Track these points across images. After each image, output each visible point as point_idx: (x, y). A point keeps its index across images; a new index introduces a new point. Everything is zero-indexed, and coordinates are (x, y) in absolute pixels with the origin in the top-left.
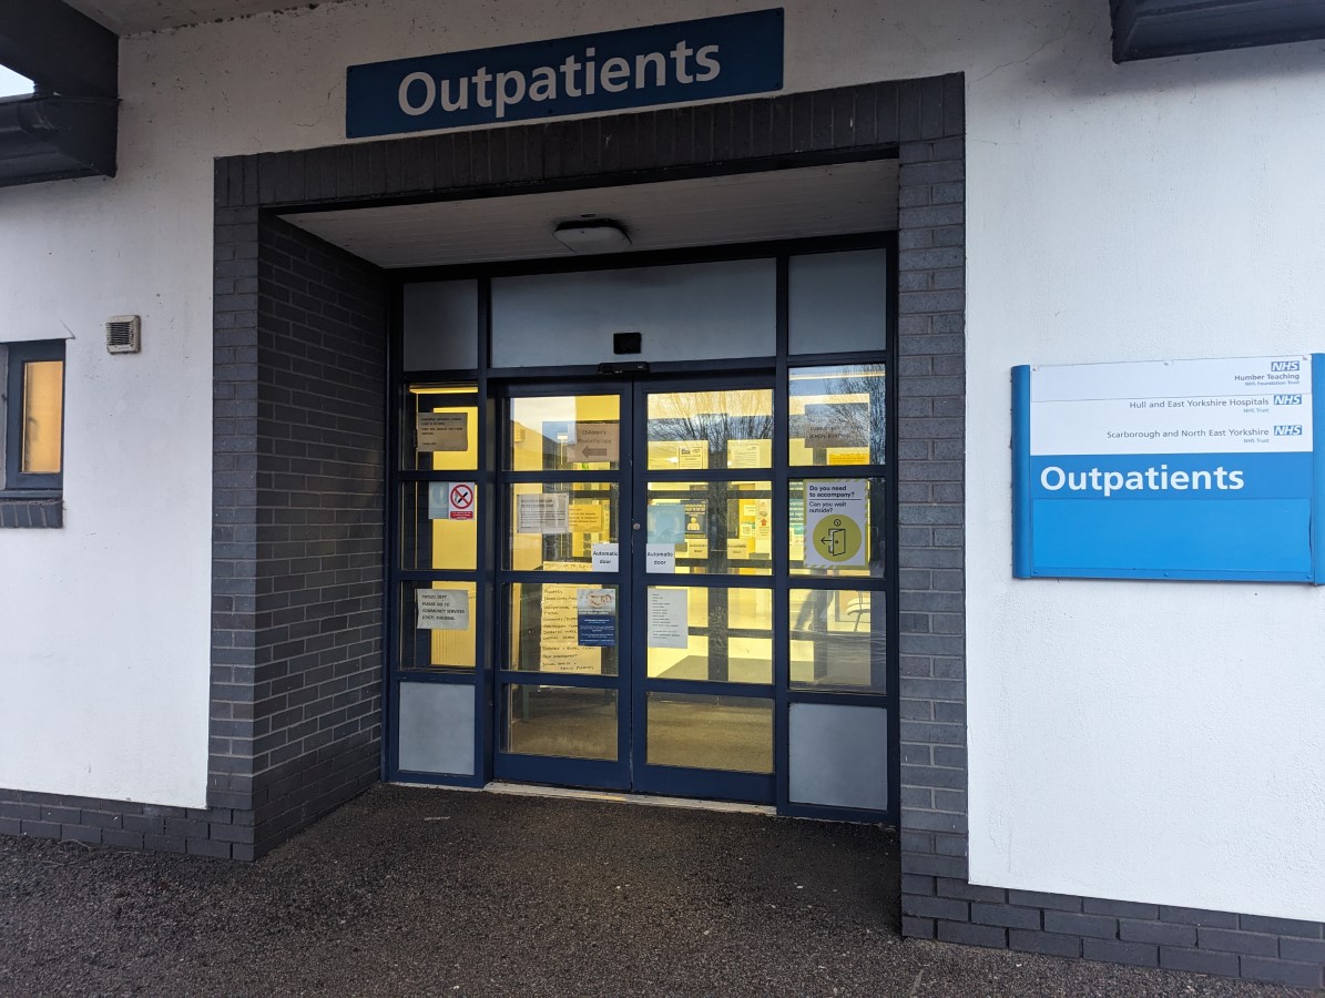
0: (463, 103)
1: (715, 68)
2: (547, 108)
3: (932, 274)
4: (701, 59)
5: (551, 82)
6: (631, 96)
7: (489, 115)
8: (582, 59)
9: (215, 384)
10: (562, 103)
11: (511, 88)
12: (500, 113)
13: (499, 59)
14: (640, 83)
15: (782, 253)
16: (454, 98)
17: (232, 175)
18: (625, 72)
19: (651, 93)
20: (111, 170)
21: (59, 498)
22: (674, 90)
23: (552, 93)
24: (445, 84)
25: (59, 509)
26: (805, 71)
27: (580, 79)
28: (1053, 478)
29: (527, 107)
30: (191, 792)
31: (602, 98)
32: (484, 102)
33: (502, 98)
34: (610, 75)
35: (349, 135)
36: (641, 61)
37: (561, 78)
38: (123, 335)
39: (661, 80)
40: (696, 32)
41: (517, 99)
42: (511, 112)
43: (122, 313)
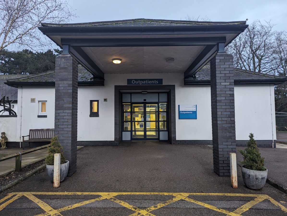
0: (138, 83)
1: (158, 82)
2: (145, 84)
3: (173, 98)
4: (157, 82)
5: (145, 82)
6: (151, 84)
7: (140, 84)
8: (147, 81)
9: (115, 104)
10: (146, 84)
11: (142, 82)
12: (141, 84)
13: (141, 80)
14: (152, 83)
15: (159, 93)
16: (137, 82)
17: (116, 87)
18: (151, 82)
19: (153, 84)
20: (104, 85)
21: (98, 114)
22: (155, 84)
23: (145, 83)
24: (136, 81)
25: (99, 115)
26: (164, 83)
27: (147, 82)
28: (181, 112)
29: (143, 84)
30: (113, 139)
31: (149, 84)
32: (139, 83)
33: (141, 83)
34: (150, 82)
35: (127, 84)
36: (152, 81)
37: (146, 82)
38: (105, 100)
39: (154, 83)
40: (156, 80)
41: (142, 83)
42: (142, 84)
43: (105, 98)
